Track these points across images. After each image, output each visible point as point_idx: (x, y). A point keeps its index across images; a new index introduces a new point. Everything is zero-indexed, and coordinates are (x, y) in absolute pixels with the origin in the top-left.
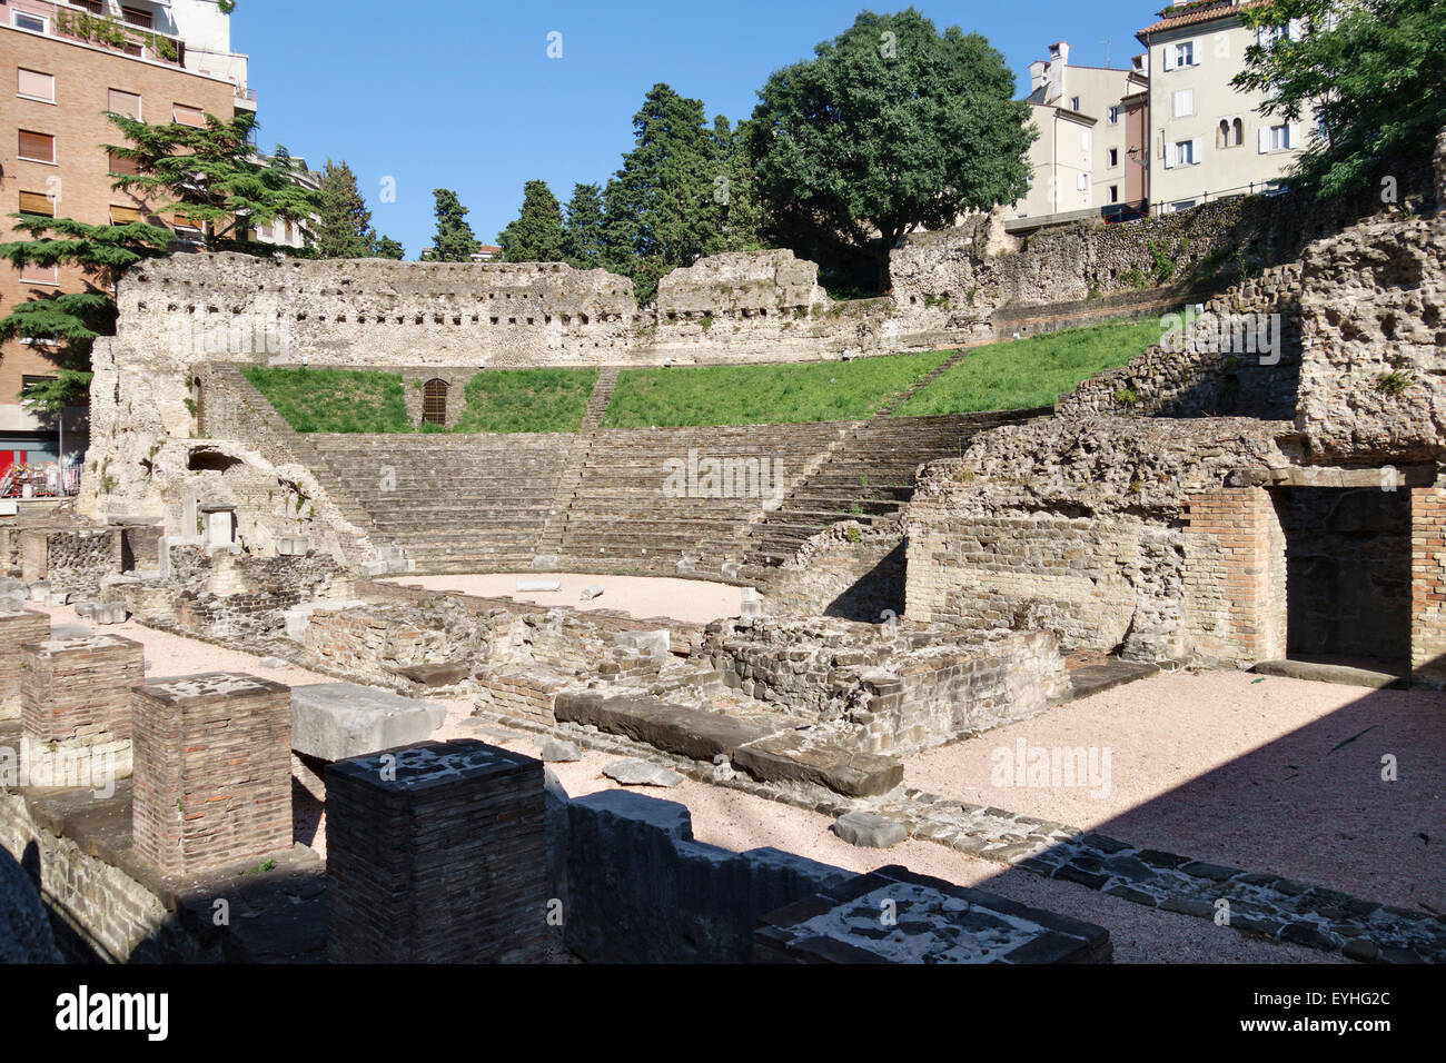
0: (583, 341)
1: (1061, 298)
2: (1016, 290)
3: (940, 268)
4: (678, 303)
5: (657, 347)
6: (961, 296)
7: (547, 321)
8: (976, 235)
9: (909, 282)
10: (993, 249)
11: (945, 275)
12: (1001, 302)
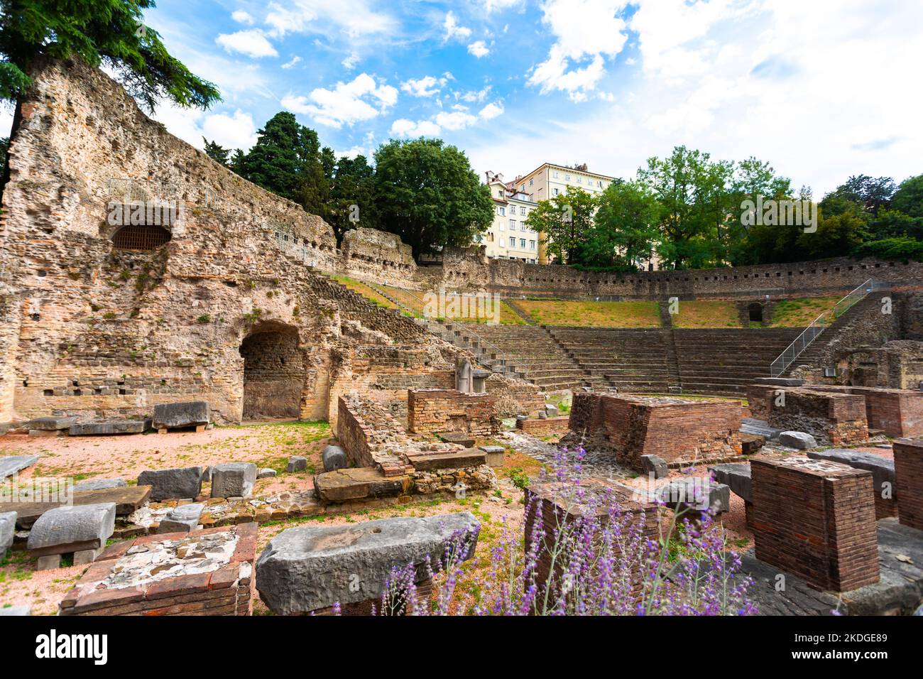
0: (313, 258)
1: (511, 284)
2: (493, 278)
3: (462, 262)
4: (359, 250)
5: (349, 271)
6: (471, 276)
7: (295, 242)
8: (477, 253)
9: (449, 265)
10: (486, 261)
11: (464, 265)
12: (487, 282)
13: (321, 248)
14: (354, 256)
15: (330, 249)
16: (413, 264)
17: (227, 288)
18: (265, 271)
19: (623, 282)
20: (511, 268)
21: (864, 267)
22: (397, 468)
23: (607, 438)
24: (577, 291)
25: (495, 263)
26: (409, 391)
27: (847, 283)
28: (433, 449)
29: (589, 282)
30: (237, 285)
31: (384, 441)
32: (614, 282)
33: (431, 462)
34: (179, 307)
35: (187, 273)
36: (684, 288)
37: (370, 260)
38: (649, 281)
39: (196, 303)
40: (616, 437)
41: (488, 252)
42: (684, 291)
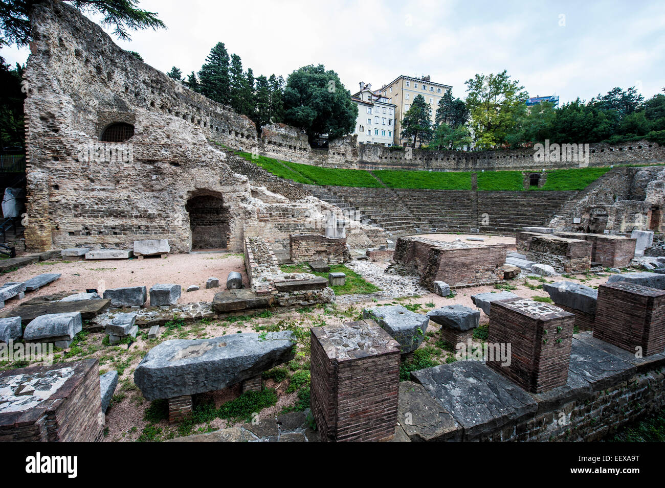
0: (243, 145)
1: (373, 161)
2: (362, 156)
3: (342, 146)
4: (273, 138)
5: (267, 153)
6: (347, 155)
7: (230, 132)
8: (351, 140)
9: (332, 148)
10: (358, 145)
11: (342, 149)
12: (358, 159)
13: (248, 137)
14: (270, 142)
15: (254, 138)
16: (309, 147)
17: (173, 167)
18: (197, 156)
19: (448, 159)
20: (374, 150)
21: (612, 150)
22: (266, 290)
23: (416, 267)
24: (416, 165)
25: (364, 147)
26: (290, 235)
27: (598, 161)
28: (293, 278)
29: (426, 159)
30: (180, 165)
31: (262, 271)
32: (442, 159)
33: (290, 286)
34: (144, 180)
35: (146, 157)
36: (489, 163)
37: (280, 145)
38: (466, 159)
39: (154, 177)
40: (421, 267)
41: (359, 140)
42: (488, 165)
